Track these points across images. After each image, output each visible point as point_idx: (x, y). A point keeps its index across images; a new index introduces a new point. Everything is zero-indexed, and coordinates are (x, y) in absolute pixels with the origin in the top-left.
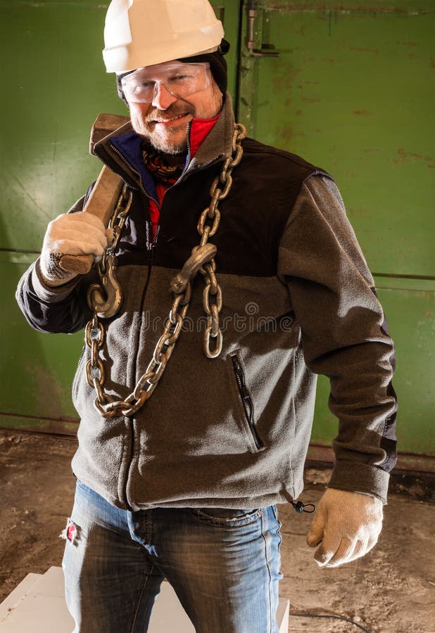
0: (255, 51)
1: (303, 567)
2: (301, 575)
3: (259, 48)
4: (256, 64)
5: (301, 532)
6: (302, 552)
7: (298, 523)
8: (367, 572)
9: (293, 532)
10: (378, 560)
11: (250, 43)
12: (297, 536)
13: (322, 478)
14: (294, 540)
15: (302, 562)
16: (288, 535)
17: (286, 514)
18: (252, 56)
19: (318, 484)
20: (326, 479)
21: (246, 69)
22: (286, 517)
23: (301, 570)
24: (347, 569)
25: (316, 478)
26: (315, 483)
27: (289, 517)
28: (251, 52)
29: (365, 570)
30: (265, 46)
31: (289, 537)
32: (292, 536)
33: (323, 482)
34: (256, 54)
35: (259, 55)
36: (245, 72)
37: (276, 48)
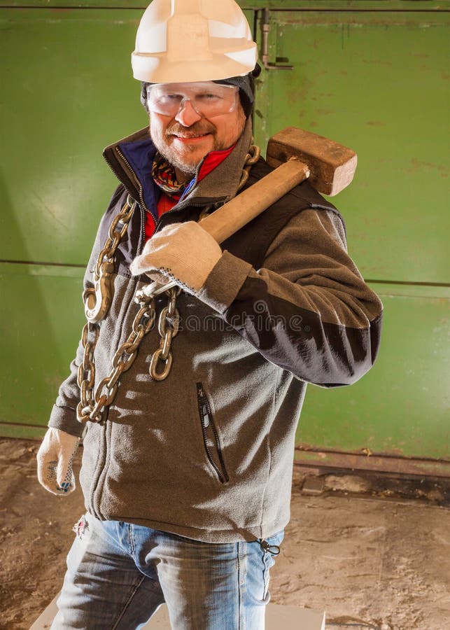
0: (270, 64)
1: (328, 575)
2: (325, 583)
3: (274, 61)
4: (271, 76)
5: (324, 540)
6: (326, 560)
7: (320, 530)
8: (392, 579)
9: (317, 540)
10: (402, 567)
11: (264, 57)
12: (319, 543)
13: (342, 485)
14: (317, 547)
15: (327, 570)
16: (311, 543)
17: (308, 521)
18: (267, 69)
19: (338, 491)
20: (345, 485)
21: (261, 82)
22: (308, 524)
23: (326, 578)
24: (372, 576)
25: (335, 484)
26: (334, 489)
27: (311, 524)
28: (266, 65)
29: (390, 576)
30: (278, 60)
31: (312, 545)
32: (315, 543)
33: (342, 489)
34: (270, 68)
35: (274, 68)
36: (260, 84)
37: (290, 61)
